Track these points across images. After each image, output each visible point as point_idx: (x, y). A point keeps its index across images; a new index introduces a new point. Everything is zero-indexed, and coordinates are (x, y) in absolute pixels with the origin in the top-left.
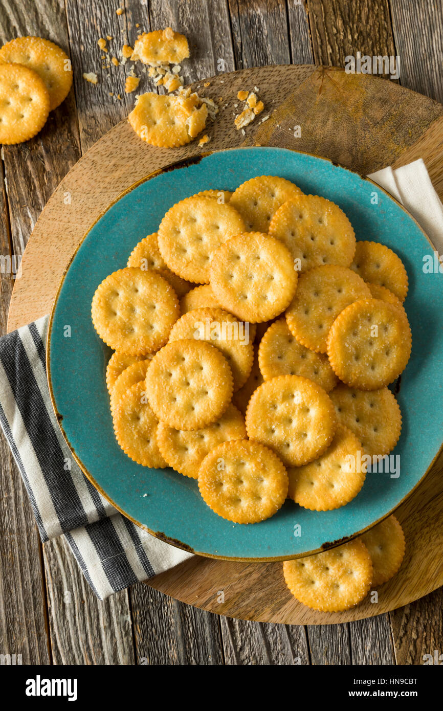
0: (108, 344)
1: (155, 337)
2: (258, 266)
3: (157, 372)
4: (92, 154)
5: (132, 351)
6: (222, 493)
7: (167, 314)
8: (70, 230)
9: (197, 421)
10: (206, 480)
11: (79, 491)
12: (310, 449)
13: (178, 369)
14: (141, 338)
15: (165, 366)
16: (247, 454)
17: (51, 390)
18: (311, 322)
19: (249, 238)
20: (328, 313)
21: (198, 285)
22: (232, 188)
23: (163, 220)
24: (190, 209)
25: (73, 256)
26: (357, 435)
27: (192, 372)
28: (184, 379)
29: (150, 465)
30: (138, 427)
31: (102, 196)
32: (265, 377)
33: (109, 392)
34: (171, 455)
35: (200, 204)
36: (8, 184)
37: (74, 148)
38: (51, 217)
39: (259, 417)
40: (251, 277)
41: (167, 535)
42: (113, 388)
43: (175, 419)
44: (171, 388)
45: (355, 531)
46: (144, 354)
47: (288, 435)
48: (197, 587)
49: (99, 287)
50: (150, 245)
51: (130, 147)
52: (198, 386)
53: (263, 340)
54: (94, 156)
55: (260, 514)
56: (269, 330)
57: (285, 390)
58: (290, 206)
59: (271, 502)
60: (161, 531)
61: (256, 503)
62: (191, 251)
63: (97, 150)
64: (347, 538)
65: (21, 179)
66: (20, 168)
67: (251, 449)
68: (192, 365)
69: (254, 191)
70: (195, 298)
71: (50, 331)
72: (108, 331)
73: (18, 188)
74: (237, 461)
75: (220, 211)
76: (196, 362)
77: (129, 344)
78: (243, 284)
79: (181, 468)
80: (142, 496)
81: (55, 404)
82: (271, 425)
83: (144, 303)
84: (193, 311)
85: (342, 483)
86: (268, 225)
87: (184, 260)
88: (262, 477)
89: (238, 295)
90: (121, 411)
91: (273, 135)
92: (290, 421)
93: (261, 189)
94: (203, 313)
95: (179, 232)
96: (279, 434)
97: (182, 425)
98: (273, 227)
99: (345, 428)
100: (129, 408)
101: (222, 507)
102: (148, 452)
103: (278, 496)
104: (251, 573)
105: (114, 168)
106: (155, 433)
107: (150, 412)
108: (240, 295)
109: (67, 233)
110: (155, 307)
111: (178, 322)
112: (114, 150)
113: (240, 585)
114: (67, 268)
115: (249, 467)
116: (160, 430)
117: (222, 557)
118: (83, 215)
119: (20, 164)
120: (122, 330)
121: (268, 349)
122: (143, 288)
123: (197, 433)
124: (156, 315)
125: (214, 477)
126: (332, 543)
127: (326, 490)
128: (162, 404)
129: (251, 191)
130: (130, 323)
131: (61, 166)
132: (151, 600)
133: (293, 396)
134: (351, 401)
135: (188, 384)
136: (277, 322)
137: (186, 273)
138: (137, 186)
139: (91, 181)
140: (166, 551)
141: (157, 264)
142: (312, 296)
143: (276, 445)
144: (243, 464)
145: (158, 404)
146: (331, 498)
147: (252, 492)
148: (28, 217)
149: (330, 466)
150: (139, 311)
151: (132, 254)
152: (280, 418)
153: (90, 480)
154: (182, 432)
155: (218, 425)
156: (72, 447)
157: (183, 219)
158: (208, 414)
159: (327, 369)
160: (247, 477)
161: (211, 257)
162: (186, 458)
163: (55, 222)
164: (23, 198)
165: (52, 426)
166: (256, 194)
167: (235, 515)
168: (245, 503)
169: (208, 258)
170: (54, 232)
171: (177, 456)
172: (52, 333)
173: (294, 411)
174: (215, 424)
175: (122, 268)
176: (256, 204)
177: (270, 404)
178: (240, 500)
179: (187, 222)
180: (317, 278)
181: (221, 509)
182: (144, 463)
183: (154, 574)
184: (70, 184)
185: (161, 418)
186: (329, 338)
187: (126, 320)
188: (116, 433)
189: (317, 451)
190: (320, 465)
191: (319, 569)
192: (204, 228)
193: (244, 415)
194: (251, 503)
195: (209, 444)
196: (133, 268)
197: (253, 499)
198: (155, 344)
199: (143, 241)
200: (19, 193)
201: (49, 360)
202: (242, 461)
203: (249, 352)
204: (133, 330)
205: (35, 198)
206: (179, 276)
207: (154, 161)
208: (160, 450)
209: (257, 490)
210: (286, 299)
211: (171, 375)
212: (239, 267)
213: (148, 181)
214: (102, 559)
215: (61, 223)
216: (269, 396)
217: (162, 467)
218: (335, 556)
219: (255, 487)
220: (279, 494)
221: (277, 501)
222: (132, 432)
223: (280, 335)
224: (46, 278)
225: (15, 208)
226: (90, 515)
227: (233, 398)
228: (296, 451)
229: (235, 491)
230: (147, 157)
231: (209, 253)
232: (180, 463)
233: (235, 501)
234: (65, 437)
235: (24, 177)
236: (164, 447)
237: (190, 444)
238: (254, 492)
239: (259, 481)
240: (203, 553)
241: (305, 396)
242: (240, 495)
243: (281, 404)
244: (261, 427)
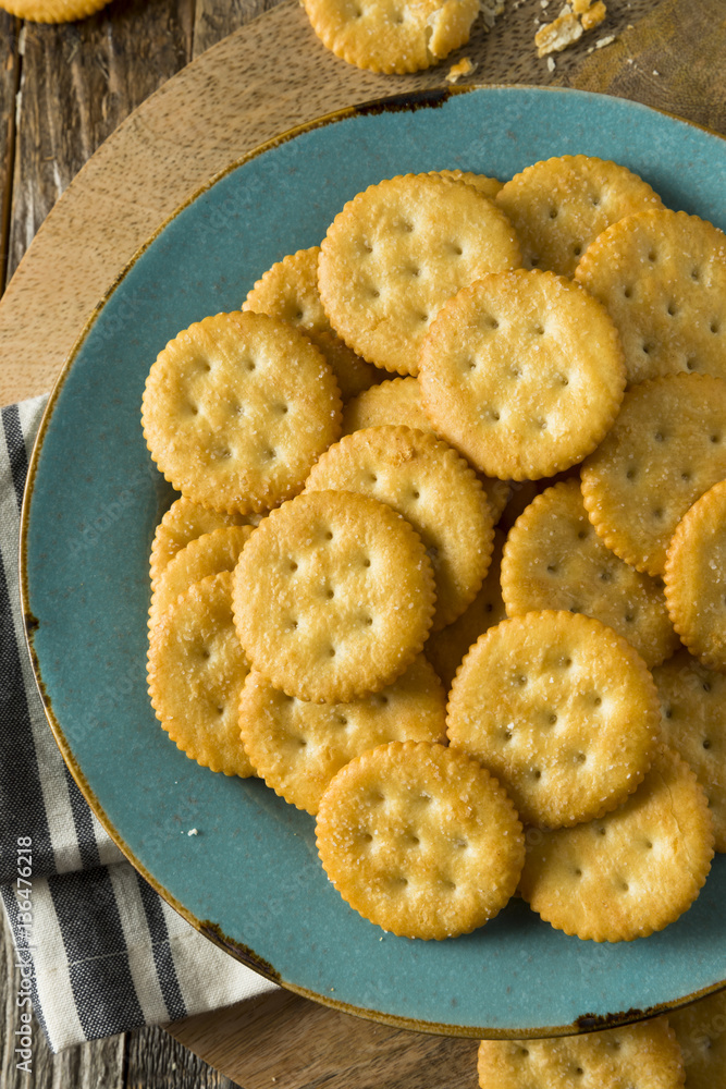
0: (167, 477)
1: (276, 476)
2: (537, 348)
3: (265, 558)
4: (212, 63)
5: (217, 502)
6: (366, 858)
7: (310, 429)
8: (133, 219)
9: (335, 682)
10: (333, 821)
11: (46, 796)
12: (588, 793)
13: (313, 555)
14: (243, 474)
15: (286, 545)
16: (440, 779)
17: (24, 560)
18: (637, 499)
19: (526, 282)
20: (681, 485)
21: (394, 376)
22: (505, 174)
23: (338, 218)
24: (402, 200)
25: (126, 270)
26: (702, 778)
27: (344, 568)
28: (323, 581)
29: (216, 766)
30: (202, 674)
31: (216, 157)
32: (510, 607)
33: (153, 584)
34: (265, 750)
35: (427, 191)
36: (23, 106)
37: (176, 51)
38: (97, 184)
39: (481, 698)
40: (516, 373)
41: (228, 931)
42: (161, 579)
43: (286, 669)
44: (290, 596)
45: (661, 1001)
46: (243, 512)
47: (541, 751)
48: (279, 1057)
49: (169, 346)
50: (299, 272)
51: (296, 59)
52: (351, 602)
53: (520, 522)
54: (214, 67)
55: (446, 921)
56: (538, 500)
57: (553, 646)
58: (631, 229)
59: (476, 896)
60: (214, 920)
61: (441, 894)
62: (388, 293)
63: (223, 56)
64: (637, 1012)
65: (53, 101)
66: (55, 76)
67: (450, 768)
68: (347, 553)
69: (556, 185)
70: (382, 404)
71: (45, 427)
72: (171, 447)
73: (43, 119)
74: (411, 791)
75: (470, 215)
76: (356, 546)
77: (213, 483)
78: (494, 385)
79: (283, 785)
80: (186, 833)
81: (25, 592)
82: (505, 720)
83: (262, 395)
84: (369, 430)
85: (648, 884)
86: (573, 265)
87: (369, 314)
88: (466, 837)
89: (479, 409)
90: (168, 632)
91: (616, 80)
92: (552, 720)
93: (571, 183)
94: (393, 438)
95: (370, 250)
96: (520, 745)
97: (301, 686)
98: (585, 267)
99: (677, 758)
100: (187, 628)
101: (361, 890)
102: (215, 736)
103: (494, 887)
104: (403, 1048)
105: (252, 101)
106: (238, 695)
107: (235, 645)
108: (484, 409)
109: (126, 224)
110: (285, 410)
111: (332, 450)
112: (261, 62)
113: (374, 1071)
114: (108, 294)
115: (439, 810)
116: (250, 686)
117: (343, 1004)
118: (168, 191)
119: (56, 68)
120: (203, 449)
121: (529, 545)
122: (267, 361)
123: (332, 711)
124: (286, 428)
125: (354, 820)
126: (600, 1018)
127: (608, 893)
128: (263, 630)
129: (547, 183)
130: (224, 437)
131: (142, 86)
132: (174, 1066)
133: (568, 662)
134: (699, 697)
135: (330, 594)
136: (560, 486)
137: (370, 344)
138: (292, 136)
139: (198, 120)
140: (220, 966)
141: (309, 318)
142: (650, 438)
143: (510, 768)
144: (426, 800)
145: (255, 628)
146: (617, 913)
147: (437, 868)
148: (53, 184)
149: (628, 840)
150: (249, 411)
151: (257, 285)
152: (529, 709)
153: (74, 775)
154: (298, 703)
155: (384, 701)
156: (47, 692)
157: (383, 221)
158: (364, 671)
159: (657, 615)
160: (431, 833)
161: (432, 315)
162: (298, 763)
163: (104, 198)
164: (48, 142)
165: (14, 641)
166: (559, 191)
167: (389, 915)
168: (416, 892)
169: (424, 317)
170: (99, 218)
171: (277, 755)
172: (47, 433)
173: (564, 698)
174: (375, 697)
175: (227, 310)
176: (554, 214)
177: (512, 671)
178: (406, 882)
179: (390, 229)
180: (669, 399)
181: (359, 894)
182: (203, 758)
183: (183, 1014)
184: (152, 119)
185: (256, 663)
186: (673, 541)
187: (215, 427)
188: (150, 678)
189: (602, 799)
190: (603, 833)
191: (559, 1068)
192: (426, 247)
193: (446, 687)
194: (430, 892)
195: (356, 742)
196: (251, 313)
197: (434, 884)
198: (270, 493)
199: (286, 260)
200: (43, 130)
201: (30, 491)
202: (424, 793)
203: (483, 543)
204: (227, 453)
205: (76, 145)
206: (352, 350)
207: (343, 97)
208: (243, 735)
209: (447, 866)
210: (589, 433)
211: (294, 567)
212: (493, 346)
213: (319, 129)
214: (72, 958)
215: (118, 202)
216: (512, 653)
217: (241, 775)
218: (602, 1045)
219: (444, 858)
220: (498, 883)
221: (490, 898)
222: (185, 683)
223: (561, 517)
224: (62, 315)
225: (28, 160)
226: (63, 855)
227: (426, 643)
228: (553, 791)
229: (396, 860)
230: (330, 86)
231: (429, 305)
232: (283, 773)
233: (394, 881)
234: (36, 670)
235: (60, 97)
236: (251, 729)
237: (313, 733)
238: (441, 868)
239: (455, 846)
240: (300, 989)
241: (597, 666)
242: (407, 869)
243: (538, 677)
244: (482, 723)
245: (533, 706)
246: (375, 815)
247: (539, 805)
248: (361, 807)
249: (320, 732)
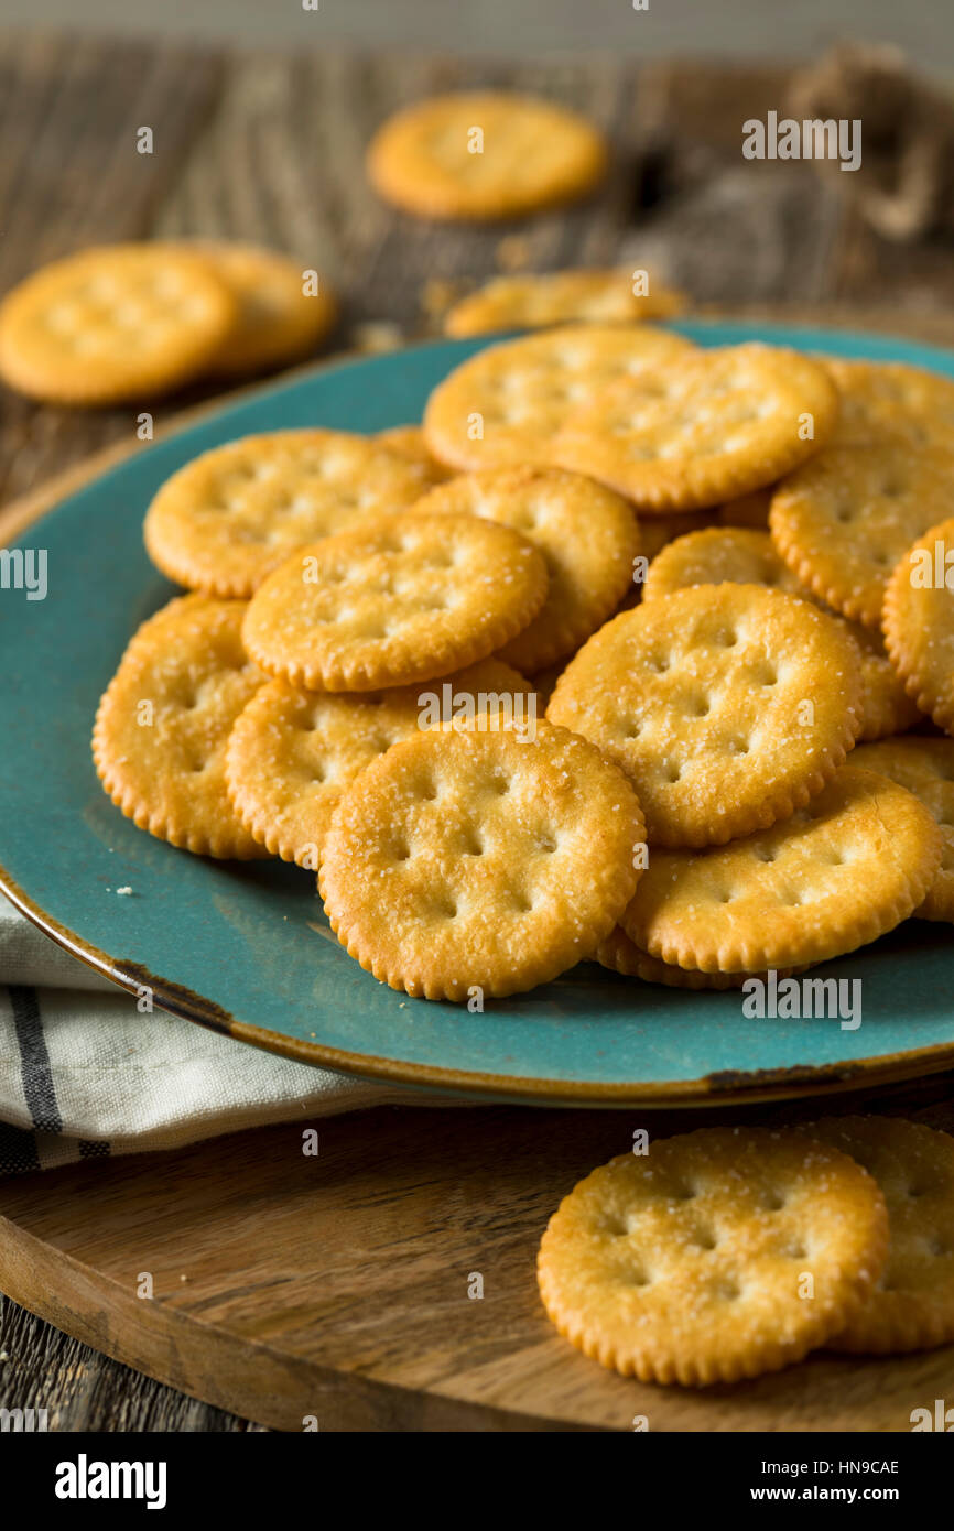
6: (396, 874)
12: (748, 778)
28: (383, 580)
30: (182, 719)
39: (598, 679)
44: (332, 595)
52: (421, 592)
55: (510, 948)
57: (709, 614)
59: (563, 908)
60: (137, 961)
61: (507, 913)
68: (424, 552)
74: (479, 768)
78: (659, 430)
80: (114, 890)
82: (632, 703)
85: (833, 889)
88: (553, 823)
92: (702, 706)
96: (654, 732)
102: (186, 786)
103: (592, 888)
115: (519, 794)
117: (326, 1049)
120: (234, 532)
121: (688, 556)
125: (385, 817)
127: (770, 907)
133: (732, 637)
135: (391, 589)
142: (873, 487)
144: (503, 783)
147: (504, 874)
150: (304, 505)
152: (671, 689)
167: (421, 958)
168: (467, 917)
171: (279, 783)
173: (721, 674)
177: (648, 648)
178: (454, 909)
181: (379, 928)
189: (770, 782)
191: (677, 1233)
194: (490, 911)
197: (498, 899)
209: (520, 872)
219: (518, 860)
220: (598, 879)
221: (583, 907)
233: (436, 904)
237: (338, 755)
238: (511, 874)
239: (538, 845)
240: (260, 1030)
241: (772, 629)
242: (457, 882)
243: (684, 655)
244: (596, 710)
245: (674, 686)
246: (418, 808)
247: (672, 799)
248: (398, 798)
249: (349, 753)
